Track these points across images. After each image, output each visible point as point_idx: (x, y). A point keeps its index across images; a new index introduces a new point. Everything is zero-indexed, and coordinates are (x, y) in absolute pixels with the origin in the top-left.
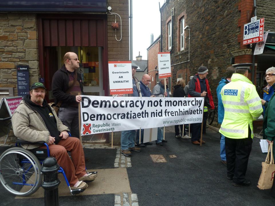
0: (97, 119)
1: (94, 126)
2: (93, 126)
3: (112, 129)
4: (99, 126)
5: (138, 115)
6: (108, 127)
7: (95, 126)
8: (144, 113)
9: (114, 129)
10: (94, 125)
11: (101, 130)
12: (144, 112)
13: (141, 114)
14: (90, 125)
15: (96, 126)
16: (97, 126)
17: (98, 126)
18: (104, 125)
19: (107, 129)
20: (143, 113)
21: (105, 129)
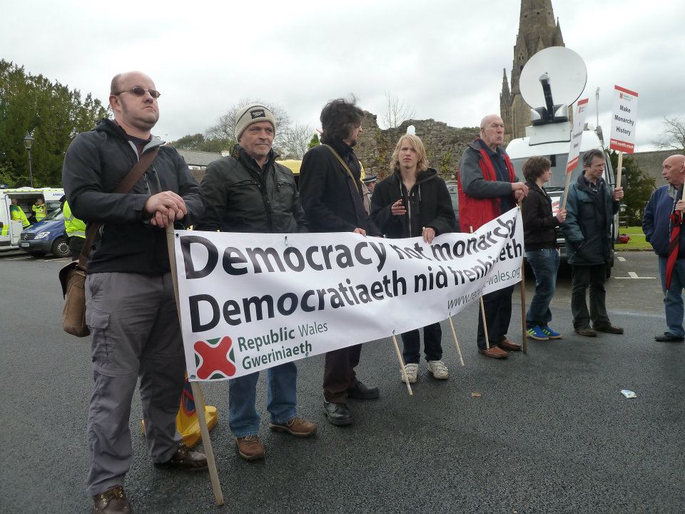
0: (248, 319)
1: (243, 344)
2: (240, 345)
3: (304, 349)
4: (259, 342)
5: (374, 292)
6: (290, 344)
7: (246, 344)
8: (392, 281)
9: (308, 345)
10: (242, 341)
11: (269, 355)
12: (390, 277)
13: (383, 286)
14: (227, 341)
15: (249, 344)
16: (255, 345)
17: (256, 343)
18: (274, 337)
19: (285, 349)
20: (386, 281)
21: (279, 352)
